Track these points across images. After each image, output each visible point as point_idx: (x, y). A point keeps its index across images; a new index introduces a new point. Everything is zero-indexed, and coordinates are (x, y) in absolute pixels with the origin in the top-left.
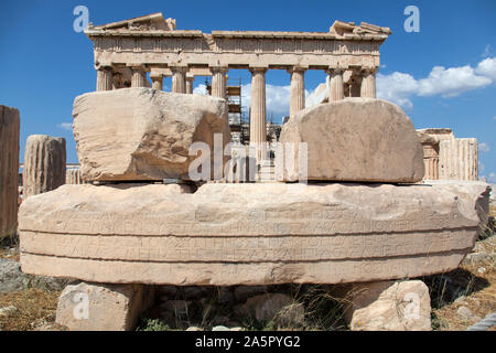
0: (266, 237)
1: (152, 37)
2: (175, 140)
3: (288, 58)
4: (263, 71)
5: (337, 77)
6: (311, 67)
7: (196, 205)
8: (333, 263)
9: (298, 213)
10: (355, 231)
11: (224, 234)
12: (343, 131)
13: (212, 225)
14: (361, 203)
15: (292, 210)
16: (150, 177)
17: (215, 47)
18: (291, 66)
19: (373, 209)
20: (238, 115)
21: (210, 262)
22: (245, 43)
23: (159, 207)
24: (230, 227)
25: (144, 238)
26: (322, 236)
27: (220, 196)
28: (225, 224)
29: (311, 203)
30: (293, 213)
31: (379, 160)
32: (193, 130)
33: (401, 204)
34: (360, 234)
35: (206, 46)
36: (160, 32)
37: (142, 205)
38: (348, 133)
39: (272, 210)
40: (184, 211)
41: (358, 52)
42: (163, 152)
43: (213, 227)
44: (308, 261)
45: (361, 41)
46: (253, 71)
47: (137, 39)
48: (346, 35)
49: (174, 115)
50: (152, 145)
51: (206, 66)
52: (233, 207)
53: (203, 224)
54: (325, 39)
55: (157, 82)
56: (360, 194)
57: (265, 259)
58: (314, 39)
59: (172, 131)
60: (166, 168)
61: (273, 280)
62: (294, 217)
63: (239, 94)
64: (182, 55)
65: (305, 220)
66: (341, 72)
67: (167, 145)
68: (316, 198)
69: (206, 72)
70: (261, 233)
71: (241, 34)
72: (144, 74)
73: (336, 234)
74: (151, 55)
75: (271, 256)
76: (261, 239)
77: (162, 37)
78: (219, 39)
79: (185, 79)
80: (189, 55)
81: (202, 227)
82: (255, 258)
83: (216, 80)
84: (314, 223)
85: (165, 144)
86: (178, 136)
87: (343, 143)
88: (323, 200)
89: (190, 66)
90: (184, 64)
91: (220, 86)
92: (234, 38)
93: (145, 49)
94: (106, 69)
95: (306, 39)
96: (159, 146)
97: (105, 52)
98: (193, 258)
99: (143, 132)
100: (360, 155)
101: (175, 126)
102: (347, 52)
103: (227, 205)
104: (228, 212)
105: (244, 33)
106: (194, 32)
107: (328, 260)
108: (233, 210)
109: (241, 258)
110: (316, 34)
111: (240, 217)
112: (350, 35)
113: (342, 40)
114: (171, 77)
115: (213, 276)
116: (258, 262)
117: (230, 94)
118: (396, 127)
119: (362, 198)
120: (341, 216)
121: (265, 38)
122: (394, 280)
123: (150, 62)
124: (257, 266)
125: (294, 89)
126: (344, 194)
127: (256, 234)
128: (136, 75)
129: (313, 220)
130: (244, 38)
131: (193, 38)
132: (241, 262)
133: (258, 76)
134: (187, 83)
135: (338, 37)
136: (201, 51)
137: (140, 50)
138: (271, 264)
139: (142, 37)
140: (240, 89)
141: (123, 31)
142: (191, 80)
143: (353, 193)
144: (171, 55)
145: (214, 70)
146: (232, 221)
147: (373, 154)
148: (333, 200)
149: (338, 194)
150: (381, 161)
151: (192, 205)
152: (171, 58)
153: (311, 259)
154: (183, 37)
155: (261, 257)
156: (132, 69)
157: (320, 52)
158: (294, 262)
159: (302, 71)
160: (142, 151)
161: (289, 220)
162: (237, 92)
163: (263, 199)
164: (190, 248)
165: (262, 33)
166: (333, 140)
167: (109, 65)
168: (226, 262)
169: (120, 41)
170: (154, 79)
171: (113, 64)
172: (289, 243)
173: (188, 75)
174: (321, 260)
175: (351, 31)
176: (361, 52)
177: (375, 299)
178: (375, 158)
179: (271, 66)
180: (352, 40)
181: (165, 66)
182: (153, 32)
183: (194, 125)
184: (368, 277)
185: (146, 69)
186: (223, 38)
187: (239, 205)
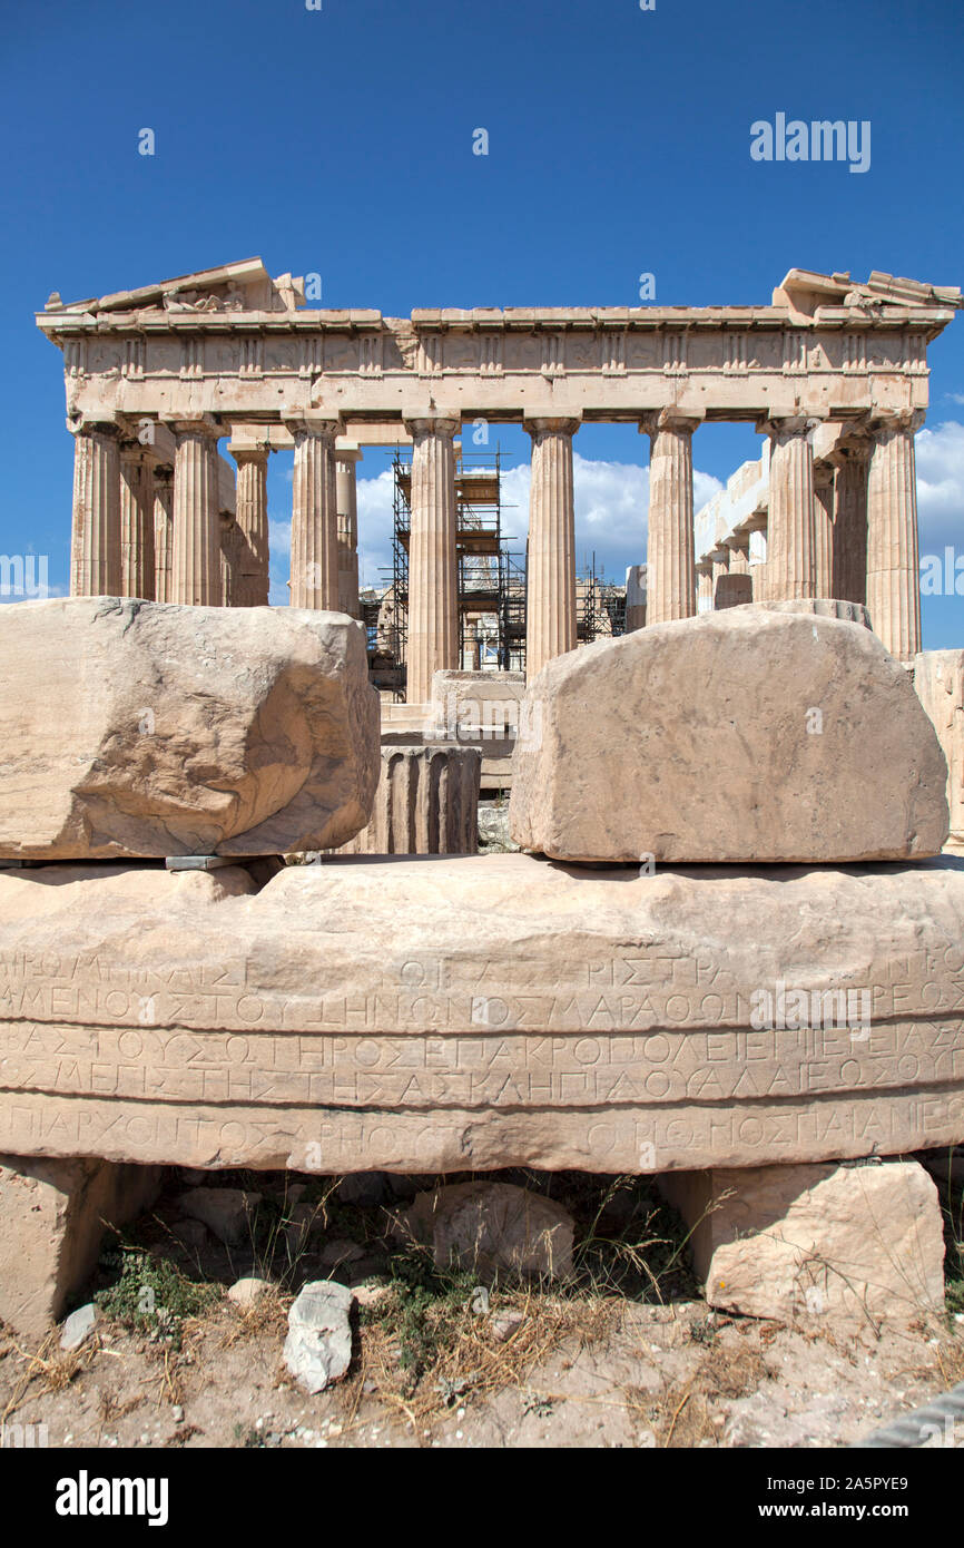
0: (447, 1036)
1: (234, 333)
2: (196, 748)
3: (644, 389)
4: (566, 429)
5: (794, 445)
6: (713, 414)
7: (249, 942)
8: (643, 1114)
9: (540, 967)
10: (711, 1021)
11: (326, 1027)
12: (688, 715)
13: (294, 1000)
14: (736, 934)
15: (522, 958)
16: (126, 851)
17: (420, 361)
18: (653, 412)
19: (771, 952)
20: (493, 561)
21: (286, 1106)
22: (511, 341)
23: (149, 941)
24: (345, 1007)
25: (103, 1033)
26: (612, 1034)
27: (321, 911)
28: (330, 997)
29: (580, 938)
30: (525, 966)
31: (799, 800)
32: (247, 718)
33: (859, 936)
34: (724, 1029)
35: (392, 357)
36: (256, 317)
37: (98, 936)
38: (704, 721)
39: (463, 958)
40: (216, 960)
41: (862, 366)
42: (162, 780)
43: (297, 1005)
44: (570, 1109)
45: (870, 331)
46: (536, 430)
47: (190, 339)
48: (822, 315)
49: (192, 674)
50: (129, 761)
51: (394, 416)
52: (354, 946)
53: (267, 997)
54: (756, 328)
55: (249, 468)
56: (736, 905)
57: (443, 1100)
58: (724, 328)
59: (187, 723)
60: (177, 826)
61: (467, 1160)
62: (530, 979)
63: (496, 500)
64: (323, 387)
65: (560, 990)
66: (804, 430)
67: (177, 760)
68: (593, 925)
69: (396, 434)
70: (432, 1026)
71: (498, 316)
72: (210, 445)
73: (653, 1031)
74: (232, 387)
75: (459, 1092)
76: (433, 1042)
77: (263, 332)
78: (433, 335)
79: (333, 456)
80: (343, 383)
81: (264, 1006)
82: (414, 1096)
83: (424, 456)
84: (586, 998)
85: (167, 758)
86: (203, 736)
87: (687, 753)
88: (614, 931)
89: (348, 417)
90: (329, 411)
91: (437, 476)
92: (478, 329)
93: (215, 367)
94: (100, 430)
95: (697, 329)
96: (151, 764)
97: (97, 381)
98: (240, 1093)
99: (103, 725)
100: (739, 786)
101: (195, 706)
102: (826, 365)
103: (336, 942)
104: (339, 962)
105: (508, 316)
106: (356, 316)
107: (629, 1105)
108: (353, 958)
109: (375, 1096)
110: (728, 314)
111: (373, 980)
112: (834, 314)
113: (810, 329)
114: (290, 448)
115: (295, 1146)
116: (426, 1109)
117: (466, 500)
118: (856, 698)
119: (741, 918)
120: (669, 977)
121: (571, 328)
122: (834, 1162)
123: (226, 407)
124: (419, 1121)
125: (662, 484)
126: (688, 904)
127: (417, 1026)
128: (188, 447)
129: (583, 988)
130: (508, 329)
131: (355, 332)
132: (376, 1109)
133: (551, 444)
134: (340, 468)
135: (798, 319)
136: (378, 371)
137: (199, 371)
138: (462, 1117)
139: (203, 334)
140: (495, 484)
141: (148, 317)
142: (350, 458)
143: (712, 904)
144: (291, 386)
145: (420, 430)
146: (350, 988)
147: (779, 783)
148: (646, 929)
149: (666, 908)
150: (806, 803)
151: (238, 941)
152: (290, 393)
153: (577, 1102)
154: (326, 332)
155: (432, 1093)
156: (176, 430)
157: (742, 367)
158: (529, 1109)
159: (684, 428)
160: (102, 780)
161: (515, 989)
162: (488, 491)
163: (441, 926)
164: (231, 1064)
165: (563, 314)
166: (655, 745)
167: (111, 418)
168: (332, 1107)
169: (139, 347)
170: (242, 457)
171: (121, 415)
172: (513, 1054)
173: (342, 443)
174: (607, 1106)
175: (837, 299)
176: (871, 367)
177: (777, 1215)
178: (787, 794)
179: (591, 415)
180: (842, 329)
181: (273, 418)
182: (237, 317)
183: (249, 703)
184: (751, 1155)
185: (219, 430)
186: (444, 330)
187: (373, 943)
